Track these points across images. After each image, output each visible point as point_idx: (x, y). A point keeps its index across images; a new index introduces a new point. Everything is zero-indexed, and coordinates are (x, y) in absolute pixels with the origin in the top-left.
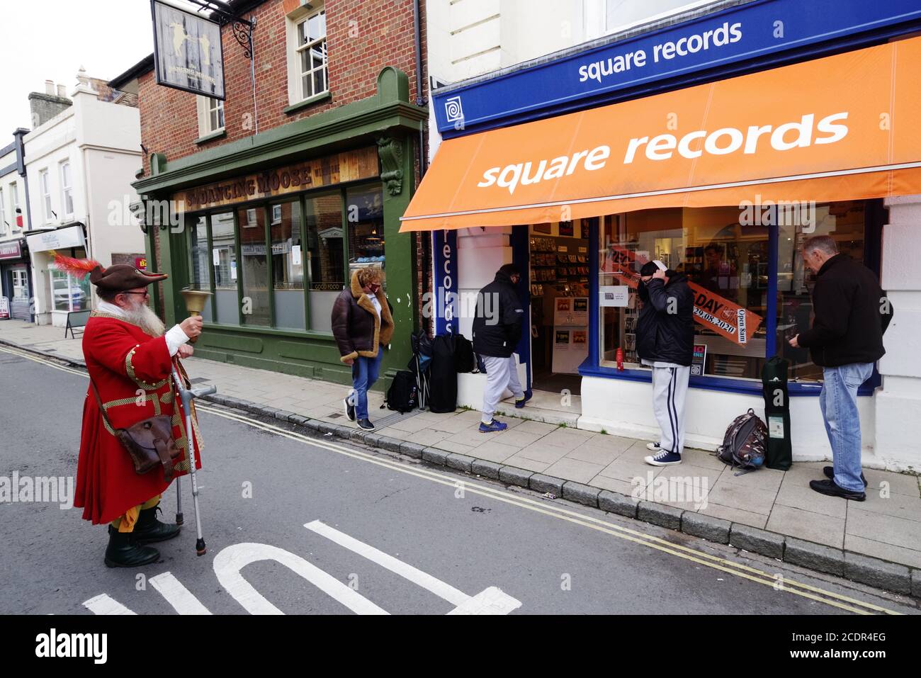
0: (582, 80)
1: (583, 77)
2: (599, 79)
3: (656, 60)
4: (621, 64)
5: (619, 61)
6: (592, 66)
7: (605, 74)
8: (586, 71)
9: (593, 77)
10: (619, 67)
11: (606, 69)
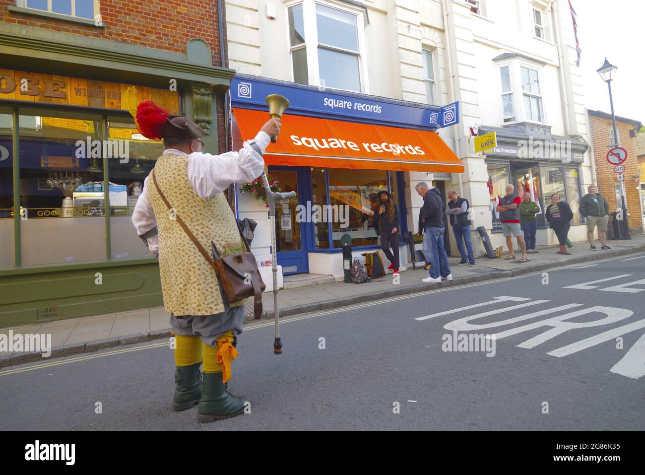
0: (325, 104)
1: (326, 103)
2: (332, 107)
3: (355, 108)
4: (342, 104)
5: (341, 102)
6: (330, 100)
7: (335, 106)
8: (327, 101)
9: (330, 105)
10: (341, 105)
11: (336, 104)
